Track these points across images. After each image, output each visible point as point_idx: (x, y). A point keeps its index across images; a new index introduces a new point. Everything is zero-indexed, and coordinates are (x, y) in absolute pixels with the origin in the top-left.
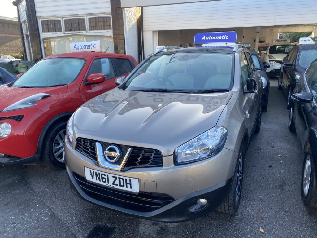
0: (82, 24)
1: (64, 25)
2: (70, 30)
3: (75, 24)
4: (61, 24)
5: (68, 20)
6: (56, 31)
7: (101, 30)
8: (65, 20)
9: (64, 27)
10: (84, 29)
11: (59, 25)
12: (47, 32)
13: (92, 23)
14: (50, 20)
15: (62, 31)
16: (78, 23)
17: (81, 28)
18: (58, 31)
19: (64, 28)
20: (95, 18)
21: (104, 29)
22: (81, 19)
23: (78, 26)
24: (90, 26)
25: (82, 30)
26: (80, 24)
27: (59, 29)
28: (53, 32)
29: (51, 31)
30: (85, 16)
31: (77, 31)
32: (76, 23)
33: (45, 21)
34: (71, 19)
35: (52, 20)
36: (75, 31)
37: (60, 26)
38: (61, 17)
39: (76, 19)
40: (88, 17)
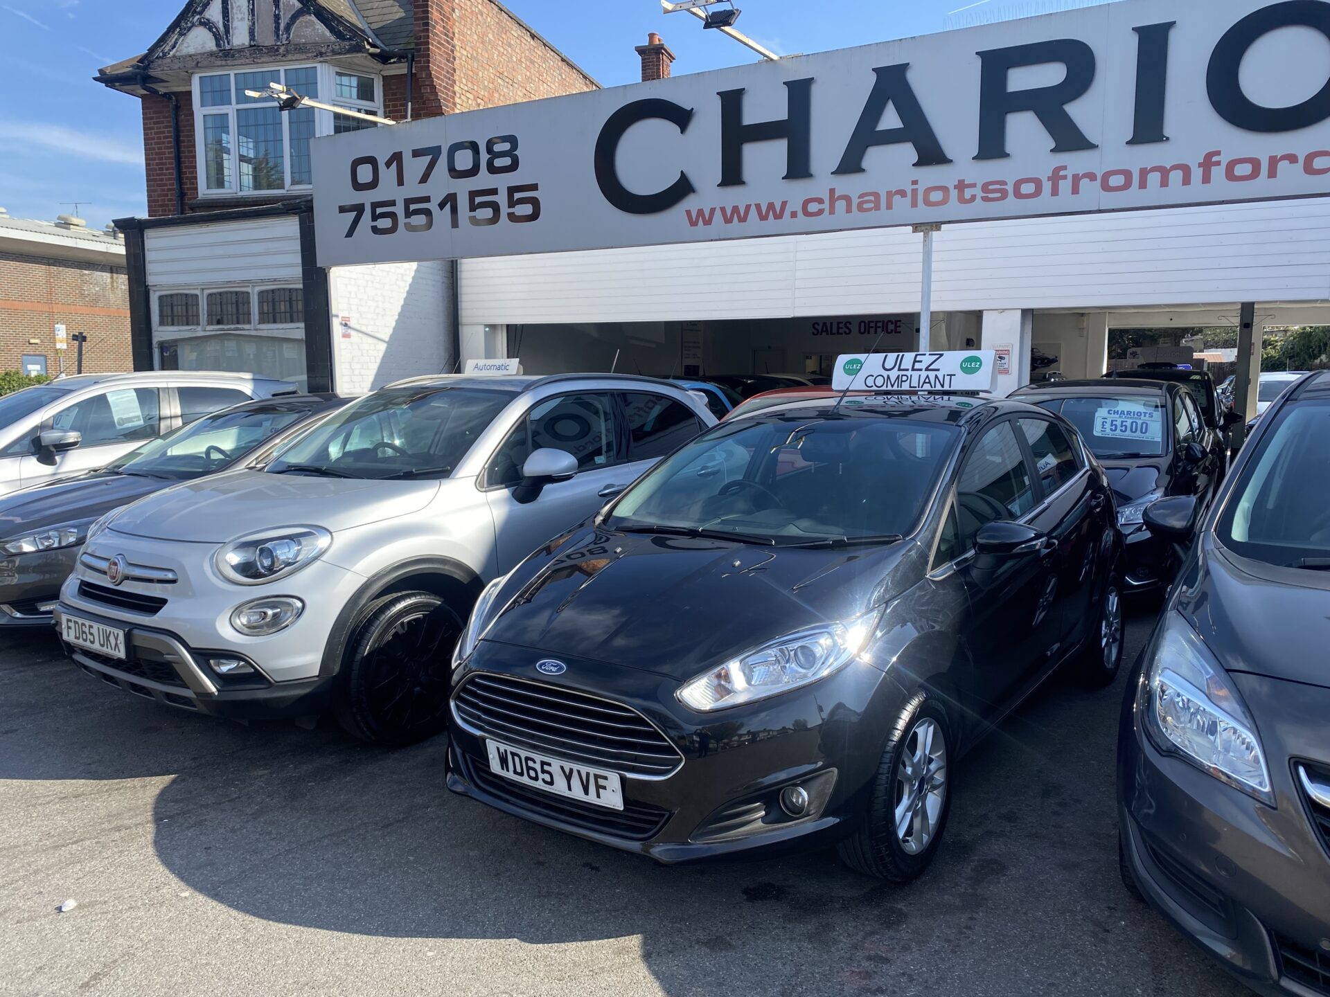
0: (244, 305)
1: (205, 307)
2: (219, 322)
3: (230, 306)
4: (198, 305)
5: (215, 294)
6: (188, 324)
7: (286, 322)
8: (210, 295)
9: (205, 312)
10: (249, 322)
11: (195, 308)
12: (168, 325)
13: (265, 304)
14: (177, 295)
15: (198, 324)
16: (237, 301)
17: (241, 317)
18: (193, 324)
19: (206, 316)
20: (273, 291)
21: (292, 321)
22: (243, 293)
23: (234, 311)
24: (261, 313)
25: (244, 323)
26: (241, 306)
27: (195, 318)
28: (182, 325)
29: (178, 325)
30: (249, 286)
31: (232, 324)
32: (232, 304)
33: (166, 296)
34: (220, 294)
35: (181, 294)
36: (228, 324)
37: (198, 310)
38: (199, 287)
39: (231, 292)
40: (258, 289)
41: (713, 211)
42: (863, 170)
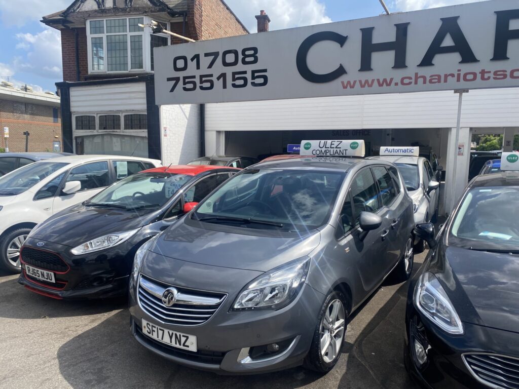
0: (117, 120)
1: (98, 122)
2: (104, 129)
3: (110, 122)
4: (95, 121)
5: (103, 116)
6: (89, 129)
7: (138, 129)
8: (100, 117)
9: (98, 124)
10: (119, 129)
12: (80, 129)
13: (127, 121)
14: (84, 116)
15: (95, 129)
16: (114, 119)
17: (116, 127)
18: (92, 129)
19: (98, 126)
20: (131, 115)
21: (140, 128)
22: (116, 116)
23: (112, 124)
24: (125, 124)
25: (117, 129)
26: (115, 121)
27: (93, 127)
28: (87, 129)
29: (85, 129)
30: (120, 113)
31: (111, 129)
32: (111, 120)
33: (79, 117)
34: (106, 116)
35: (86, 116)
36: (109, 129)
37: (95, 123)
38: (96, 113)
39: (111, 115)
40: (124, 114)
41: (355, 82)
42: (433, 65)
